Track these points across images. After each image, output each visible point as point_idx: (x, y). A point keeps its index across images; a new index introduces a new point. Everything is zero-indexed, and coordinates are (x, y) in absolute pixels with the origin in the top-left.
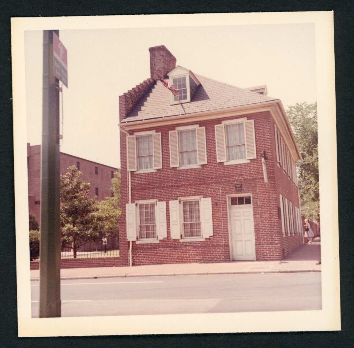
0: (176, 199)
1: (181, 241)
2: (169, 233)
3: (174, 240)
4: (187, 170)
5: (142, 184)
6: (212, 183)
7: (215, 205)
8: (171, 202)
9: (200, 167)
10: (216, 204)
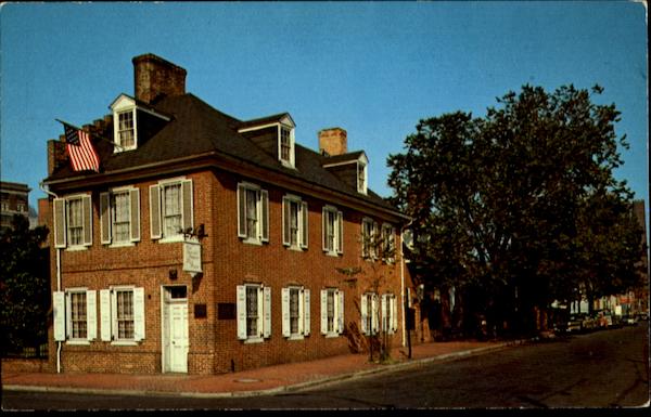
0: (108, 288)
1: (113, 343)
2: (99, 332)
3: (105, 342)
4: (119, 249)
5: (71, 266)
6: (145, 267)
7: (148, 297)
8: (101, 291)
9: (133, 245)
10: (150, 297)
